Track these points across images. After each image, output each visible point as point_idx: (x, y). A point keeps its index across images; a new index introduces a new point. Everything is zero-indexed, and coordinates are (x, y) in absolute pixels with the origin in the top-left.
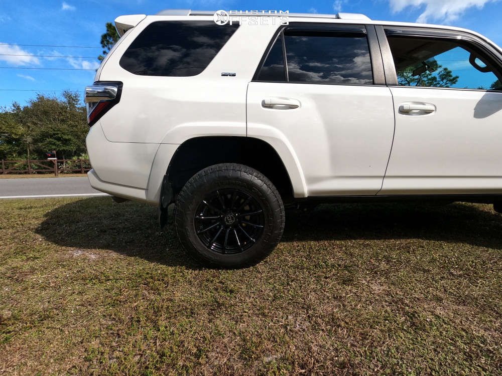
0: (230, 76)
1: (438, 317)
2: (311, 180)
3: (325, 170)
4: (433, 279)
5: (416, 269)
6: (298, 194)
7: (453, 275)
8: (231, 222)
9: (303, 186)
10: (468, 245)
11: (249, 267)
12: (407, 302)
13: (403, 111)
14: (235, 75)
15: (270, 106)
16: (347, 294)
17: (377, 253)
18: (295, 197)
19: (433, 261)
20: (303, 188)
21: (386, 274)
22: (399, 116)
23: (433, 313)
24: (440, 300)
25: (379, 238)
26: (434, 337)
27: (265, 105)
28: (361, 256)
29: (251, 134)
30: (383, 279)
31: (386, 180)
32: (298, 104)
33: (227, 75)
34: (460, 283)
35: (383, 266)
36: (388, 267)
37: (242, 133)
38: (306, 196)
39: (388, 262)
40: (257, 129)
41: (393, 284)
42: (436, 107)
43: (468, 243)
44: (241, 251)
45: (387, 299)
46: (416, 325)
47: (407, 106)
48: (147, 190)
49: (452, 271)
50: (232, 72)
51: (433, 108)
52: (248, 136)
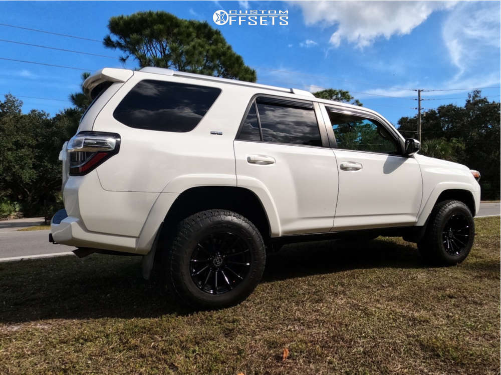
0: (218, 134)
1: (379, 308)
2: (285, 221)
3: (294, 212)
4: (373, 291)
5: (362, 287)
6: (274, 234)
7: (384, 287)
8: (219, 263)
9: (278, 227)
10: (391, 268)
11: (237, 305)
12: (360, 304)
13: (344, 168)
14: (221, 134)
15: (254, 162)
16: (321, 308)
17: (333, 282)
18: (272, 236)
19: (371, 281)
20: (278, 229)
21: (344, 292)
22: (341, 171)
23: (375, 307)
24: (378, 301)
25: (331, 272)
26: (378, 316)
27: (250, 161)
28: (322, 285)
29: (241, 184)
30: (342, 296)
31: (336, 219)
32: (273, 160)
33: (215, 134)
34: (388, 290)
35: (340, 288)
36: (343, 288)
37: (233, 184)
38: (280, 235)
39: (343, 286)
40: (244, 180)
41: (349, 297)
42: (361, 165)
43: (391, 267)
44: (230, 290)
45: (348, 306)
46: (367, 314)
47: (346, 164)
48: (138, 238)
49: (383, 284)
50: (219, 131)
51: (360, 166)
52: (238, 186)
